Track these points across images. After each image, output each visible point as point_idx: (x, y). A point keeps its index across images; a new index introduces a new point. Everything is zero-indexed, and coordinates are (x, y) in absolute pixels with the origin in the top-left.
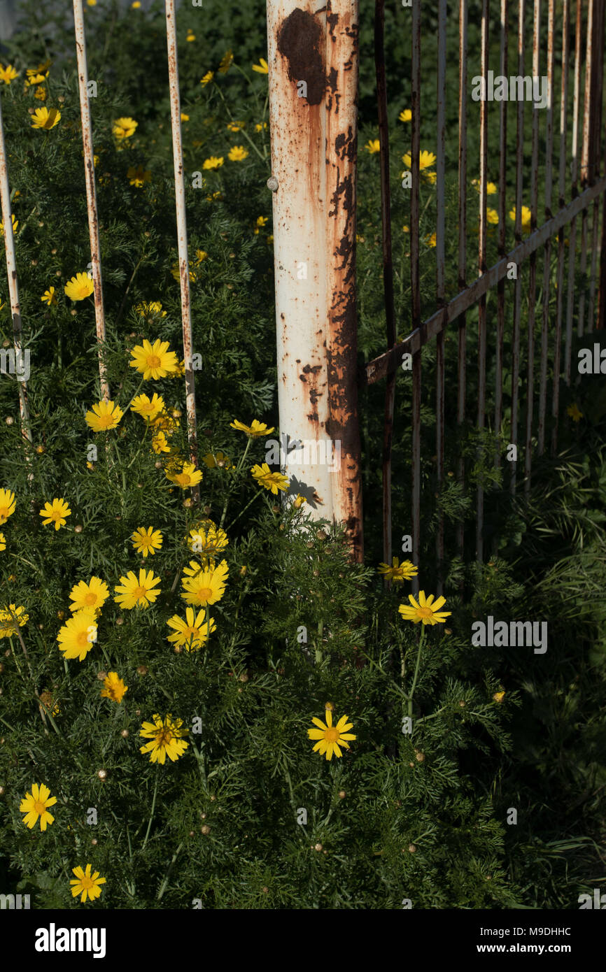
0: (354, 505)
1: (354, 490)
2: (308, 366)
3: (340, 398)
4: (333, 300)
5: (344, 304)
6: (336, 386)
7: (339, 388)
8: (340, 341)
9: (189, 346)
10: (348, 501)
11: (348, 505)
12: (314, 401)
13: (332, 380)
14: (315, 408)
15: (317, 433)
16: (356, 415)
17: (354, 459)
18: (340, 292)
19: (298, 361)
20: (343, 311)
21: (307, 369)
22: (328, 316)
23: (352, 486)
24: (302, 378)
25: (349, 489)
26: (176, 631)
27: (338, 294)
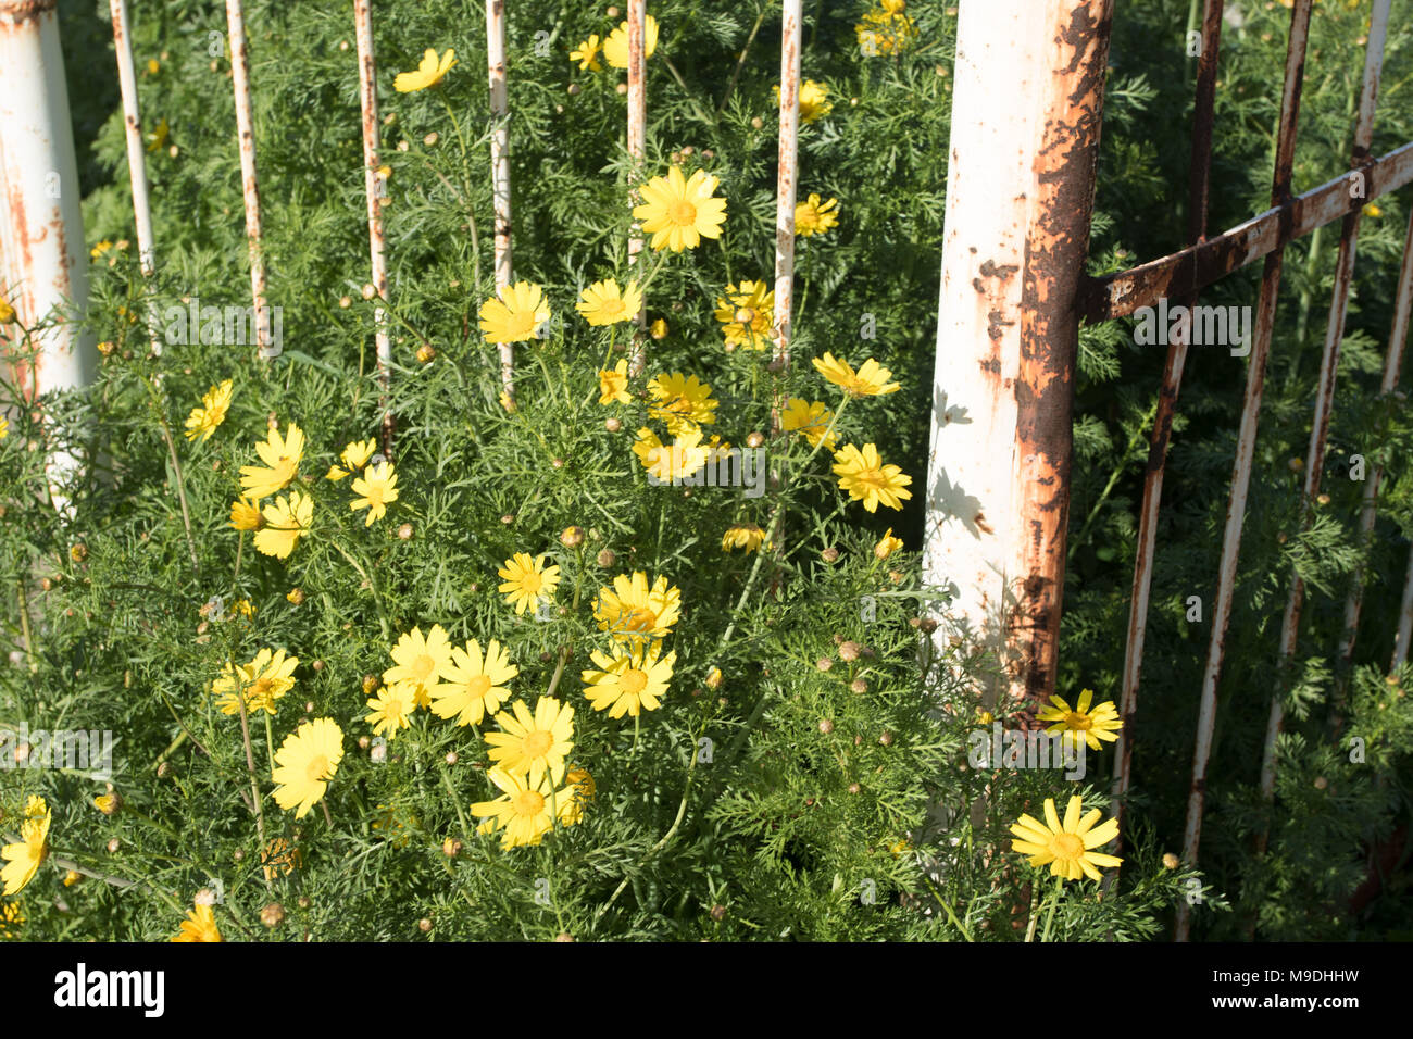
0: (1044, 557)
1: (1045, 527)
2: (991, 264)
3: (1038, 339)
4: (1045, 137)
5: (1067, 148)
6: (1032, 314)
7: (1038, 319)
8: (1048, 224)
9: (786, 187)
10: (1031, 546)
11: (1031, 554)
12: (995, 334)
13: (1029, 301)
14: (996, 348)
15: (996, 399)
16: (1066, 378)
17: (1054, 465)
18: (1060, 122)
19: (973, 250)
20: (1063, 162)
21: (988, 270)
22: (1034, 168)
23: (1042, 517)
24: (976, 283)
25: (1037, 524)
26: (501, 793)
27: (1056, 126)
